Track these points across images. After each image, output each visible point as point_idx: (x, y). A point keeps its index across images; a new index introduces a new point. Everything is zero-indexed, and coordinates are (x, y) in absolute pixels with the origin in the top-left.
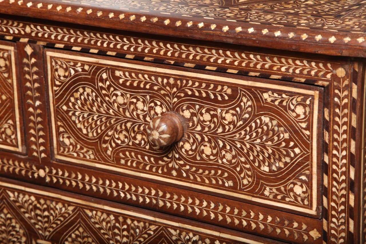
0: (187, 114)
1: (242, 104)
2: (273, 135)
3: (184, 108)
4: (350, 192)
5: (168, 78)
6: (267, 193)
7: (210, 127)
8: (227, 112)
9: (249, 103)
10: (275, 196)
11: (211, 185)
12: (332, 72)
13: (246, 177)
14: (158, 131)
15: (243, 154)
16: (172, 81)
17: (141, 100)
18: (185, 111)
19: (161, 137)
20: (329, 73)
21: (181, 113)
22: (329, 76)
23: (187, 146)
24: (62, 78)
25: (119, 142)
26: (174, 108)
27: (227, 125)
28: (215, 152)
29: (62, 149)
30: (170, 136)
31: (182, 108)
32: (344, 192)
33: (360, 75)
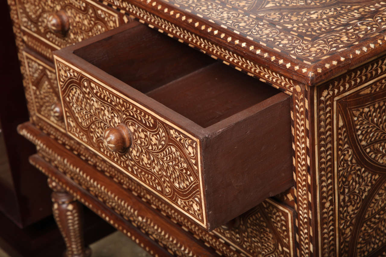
0: (132, 129)
1: (160, 133)
2: (178, 163)
3: (130, 124)
4: (308, 174)
5: (119, 99)
6: (179, 202)
7: (145, 143)
8: (153, 136)
9: (164, 134)
10: (184, 207)
11: (149, 185)
12: (293, 86)
13: (168, 187)
14: (106, 140)
15: (164, 170)
16: (121, 101)
17: (107, 109)
18: (130, 126)
19: (108, 146)
20: (292, 87)
21: (128, 127)
22: (292, 89)
23: (134, 152)
24: (64, 77)
25: (99, 135)
26: (125, 121)
27: (154, 145)
28: (149, 162)
29: (70, 128)
30: (114, 146)
31: (129, 123)
32: (304, 173)
33: (309, 93)
